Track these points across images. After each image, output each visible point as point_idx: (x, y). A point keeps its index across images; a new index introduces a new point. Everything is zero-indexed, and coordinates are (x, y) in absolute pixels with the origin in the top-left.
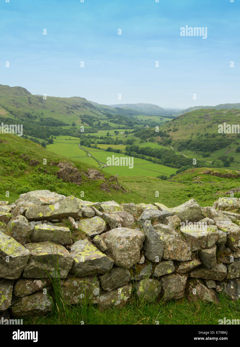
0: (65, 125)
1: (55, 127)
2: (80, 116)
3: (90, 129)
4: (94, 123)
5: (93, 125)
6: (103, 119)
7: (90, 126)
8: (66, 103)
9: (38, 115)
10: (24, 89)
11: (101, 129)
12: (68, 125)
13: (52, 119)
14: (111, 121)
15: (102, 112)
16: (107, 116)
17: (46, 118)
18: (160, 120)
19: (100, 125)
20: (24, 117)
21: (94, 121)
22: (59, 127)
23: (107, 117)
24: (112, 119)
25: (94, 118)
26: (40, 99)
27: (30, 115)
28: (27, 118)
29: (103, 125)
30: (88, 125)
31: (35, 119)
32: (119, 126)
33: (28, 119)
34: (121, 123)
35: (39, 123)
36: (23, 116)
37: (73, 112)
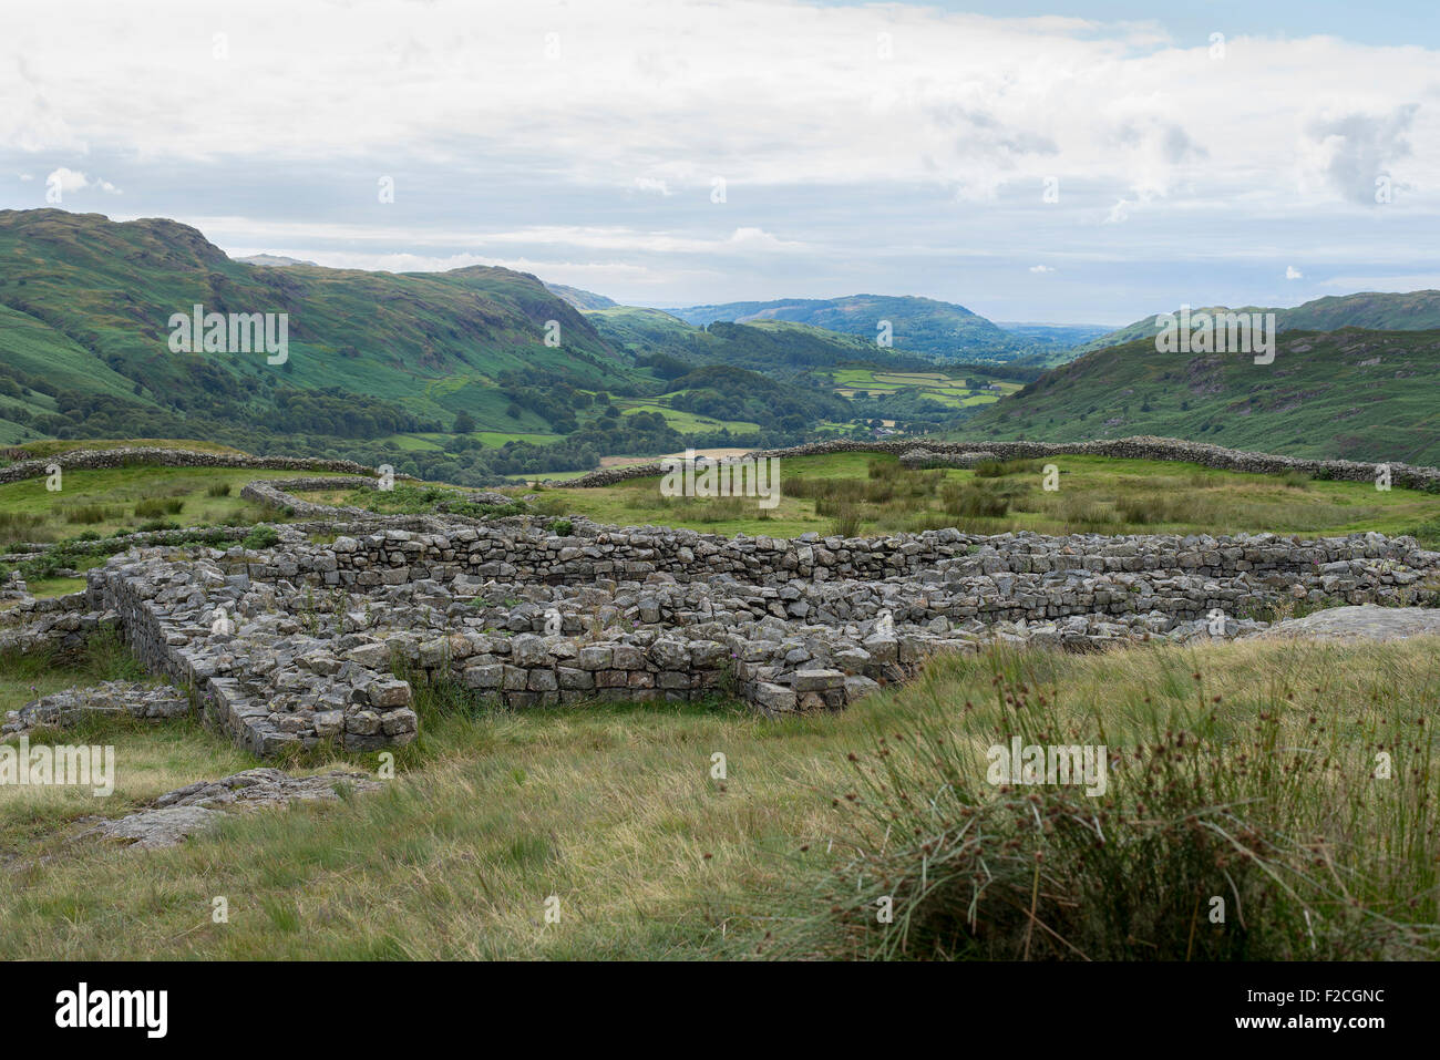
0: (412, 428)
1: (358, 443)
2: (503, 374)
3: (556, 447)
4: (581, 417)
5: (576, 426)
6: (629, 393)
7: (560, 431)
8: (422, 306)
9: (266, 375)
10: (190, 229)
11: (619, 447)
12: (429, 429)
13: (342, 396)
14: (677, 405)
15: (631, 352)
16: (656, 375)
17: (312, 393)
18: (967, 392)
19: (614, 425)
20: (188, 384)
21: (582, 403)
22: (381, 443)
23: (657, 381)
24: (683, 393)
25: (581, 387)
26: (276, 285)
27: (221, 379)
28: (202, 390)
29: (630, 424)
30: (549, 427)
31: (246, 398)
32: (725, 432)
33: (209, 396)
34: (734, 411)
35: (268, 416)
36: (178, 381)
37: (459, 355)
